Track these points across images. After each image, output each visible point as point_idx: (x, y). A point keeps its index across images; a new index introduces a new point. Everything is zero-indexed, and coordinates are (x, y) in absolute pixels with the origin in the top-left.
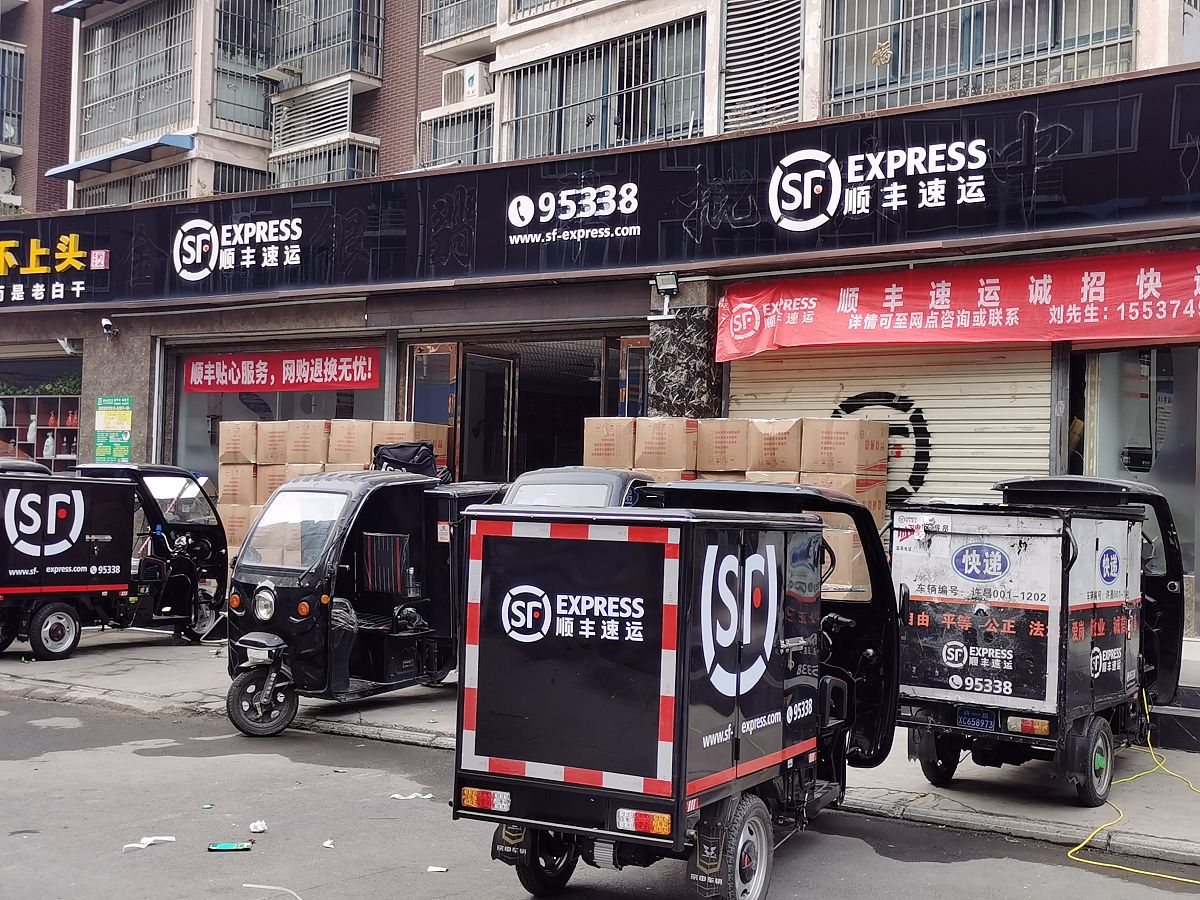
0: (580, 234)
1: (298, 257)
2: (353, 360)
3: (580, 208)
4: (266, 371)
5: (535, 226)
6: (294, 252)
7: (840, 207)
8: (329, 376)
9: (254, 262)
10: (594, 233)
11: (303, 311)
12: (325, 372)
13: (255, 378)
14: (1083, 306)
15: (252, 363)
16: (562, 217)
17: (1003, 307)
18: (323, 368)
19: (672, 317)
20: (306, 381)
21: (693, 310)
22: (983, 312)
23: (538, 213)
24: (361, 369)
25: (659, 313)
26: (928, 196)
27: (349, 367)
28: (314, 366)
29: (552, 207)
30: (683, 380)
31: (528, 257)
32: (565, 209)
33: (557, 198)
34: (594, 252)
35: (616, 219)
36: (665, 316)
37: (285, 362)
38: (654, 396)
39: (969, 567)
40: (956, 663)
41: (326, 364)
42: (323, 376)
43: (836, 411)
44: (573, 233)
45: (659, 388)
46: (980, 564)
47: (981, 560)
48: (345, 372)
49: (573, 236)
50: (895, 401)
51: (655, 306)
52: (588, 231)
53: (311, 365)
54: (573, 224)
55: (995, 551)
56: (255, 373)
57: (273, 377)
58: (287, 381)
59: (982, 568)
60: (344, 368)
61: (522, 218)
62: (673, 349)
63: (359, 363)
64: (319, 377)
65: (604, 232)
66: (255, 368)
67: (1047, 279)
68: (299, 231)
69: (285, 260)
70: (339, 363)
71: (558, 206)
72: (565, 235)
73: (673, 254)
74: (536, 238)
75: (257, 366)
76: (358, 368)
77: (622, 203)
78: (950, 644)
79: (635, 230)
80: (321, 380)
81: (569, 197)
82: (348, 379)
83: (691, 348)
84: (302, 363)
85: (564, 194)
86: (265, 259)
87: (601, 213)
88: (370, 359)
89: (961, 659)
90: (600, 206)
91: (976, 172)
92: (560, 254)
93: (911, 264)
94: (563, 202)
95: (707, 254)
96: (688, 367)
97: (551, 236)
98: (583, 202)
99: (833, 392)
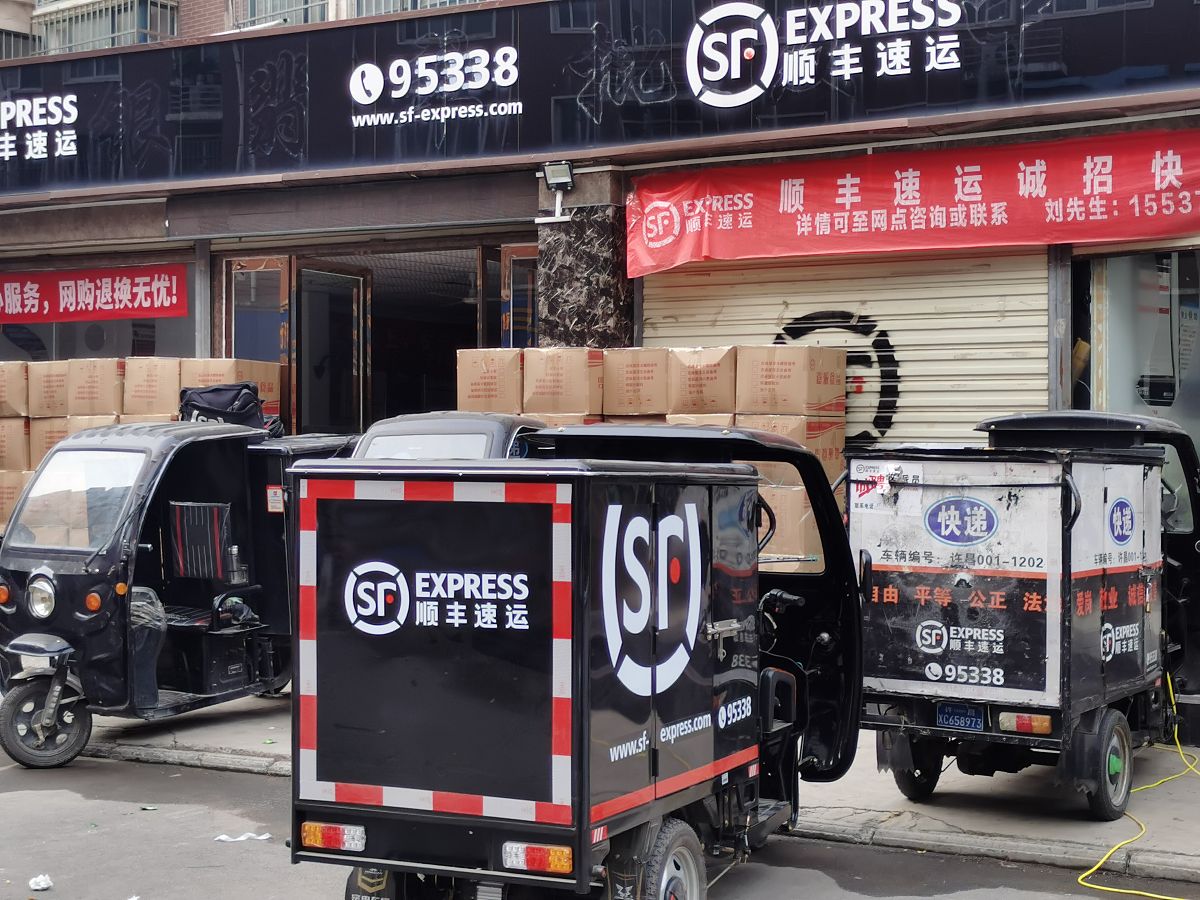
0: (444, 114)
1: (73, 146)
2: (152, 280)
3: (443, 79)
4: (37, 295)
5: (385, 103)
6: (68, 139)
7: (778, 76)
8: (120, 301)
9: (15, 153)
10: (463, 111)
11: (84, 216)
12: (116, 296)
13: (23, 306)
14: (1087, 199)
15: (18, 285)
16: (421, 91)
17: (987, 200)
18: (113, 290)
19: (567, 218)
20: (91, 308)
21: (593, 210)
22: (961, 208)
23: (388, 86)
24: (163, 292)
25: (550, 213)
26: (889, 62)
27: (147, 289)
29: (406, 78)
30: (583, 299)
31: (378, 143)
32: (424, 81)
33: (413, 67)
34: (464, 135)
35: (490, 94)
36: (558, 218)
37: (62, 284)
38: (546, 321)
39: (947, 526)
40: (934, 647)
41: (117, 285)
42: (113, 302)
43: (779, 336)
44: (435, 112)
45: (552, 310)
46: (959, 523)
47: (961, 518)
48: (141, 295)
49: (436, 116)
50: (853, 322)
51: (543, 204)
52: (455, 109)
53: (97, 288)
54: (435, 100)
55: (979, 506)
56: (23, 299)
57: (46, 304)
58: (66, 309)
59: (962, 528)
60: (141, 291)
63: (161, 284)
64: (107, 303)
65: (475, 111)
66: (22, 293)
67: (1040, 166)
68: (74, 112)
69: (56, 149)
70: (133, 285)
71: (414, 77)
72: (425, 115)
74: (387, 118)
75: (25, 290)
77: (498, 73)
78: (925, 624)
79: (515, 107)
80: (110, 307)
81: (429, 66)
82: (146, 304)
83: (592, 259)
84: (85, 285)
85: (422, 61)
86: (30, 148)
87: (471, 85)
88: (174, 278)
89: (939, 642)
90: (469, 77)
91: (947, 31)
92: (419, 138)
93: (869, 148)
94: (422, 72)
95: (608, 135)
97: (406, 116)
98: (447, 72)
99: (775, 312)
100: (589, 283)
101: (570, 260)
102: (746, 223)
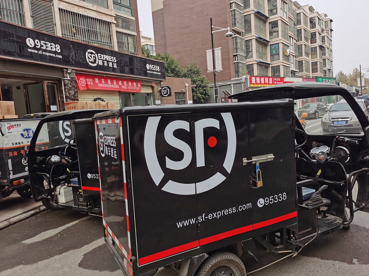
0: (48, 54)
5: (35, 48)
16: (42, 48)
19: (70, 79)
21: (73, 78)
23: (35, 45)
25: (67, 77)
29: (39, 44)
30: (74, 93)
34: (52, 59)
35: (55, 53)
38: (69, 96)
43: (93, 101)
45: (69, 95)
49: (46, 54)
50: (102, 99)
51: (65, 75)
52: (50, 54)
54: (45, 51)
61: (31, 45)
65: (54, 55)
71: (41, 44)
72: (44, 53)
74: (36, 52)
77: (57, 49)
79: (60, 57)
81: (43, 43)
83: (74, 87)
85: (42, 42)
87: (52, 50)
90: (51, 48)
93: (105, 75)
97: (40, 52)
98: (47, 46)
99: (92, 97)
100: (74, 90)
101: (71, 86)
102: (92, 84)
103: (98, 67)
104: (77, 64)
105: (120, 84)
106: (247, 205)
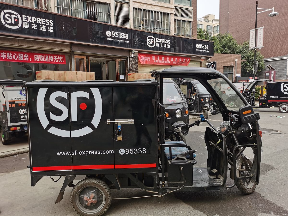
0: (119, 41)
2: (58, 57)
3: (119, 36)
4: (28, 57)
5: (111, 37)
7: (155, 45)
8: (51, 60)
10: (122, 41)
12: (50, 59)
13: (24, 59)
15: (23, 54)
17: (169, 61)
18: (49, 58)
19: (133, 57)
20: (43, 61)
21: (136, 56)
22: (167, 61)
23: (112, 35)
25: (132, 56)
28: (45, 57)
30: (135, 67)
31: (111, 43)
32: (116, 35)
33: (115, 33)
35: (125, 39)
36: (132, 57)
37: (35, 55)
41: (50, 57)
42: (49, 60)
44: (118, 40)
48: (56, 60)
51: (130, 55)
53: (44, 57)
54: (118, 38)
56: (24, 58)
57: (31, 59)
58: (36, 60)
60: (56, 59)
61: (109, 35)
62: (134, 62)
63: (60, 58)
64: (47, 60)
66: (24, 56)
69: (48, 30)
70: (53, 58)
72: (117, 40)
73: (134, 47)
74: (112, 39)
75: (24, 55)
76: (60, 59)
77: (126, 37)
78: (21, 109)
79: (128, 42)
84: (41, 56)
86: (41, 28)
87: (123, 38)
88: (63, 57)
89: (23, 112)
90: (122, 36)
91: (169, 44)
92: (116, 43)
93: (160, 54)
94: (116, 34)
95: (138, 48)
96: (136, 65)
99: (149, 70)
102: (149, 60)
103: (156, 48)
104: (140, 47)
105: (172, 60)
106: (110, 151)
